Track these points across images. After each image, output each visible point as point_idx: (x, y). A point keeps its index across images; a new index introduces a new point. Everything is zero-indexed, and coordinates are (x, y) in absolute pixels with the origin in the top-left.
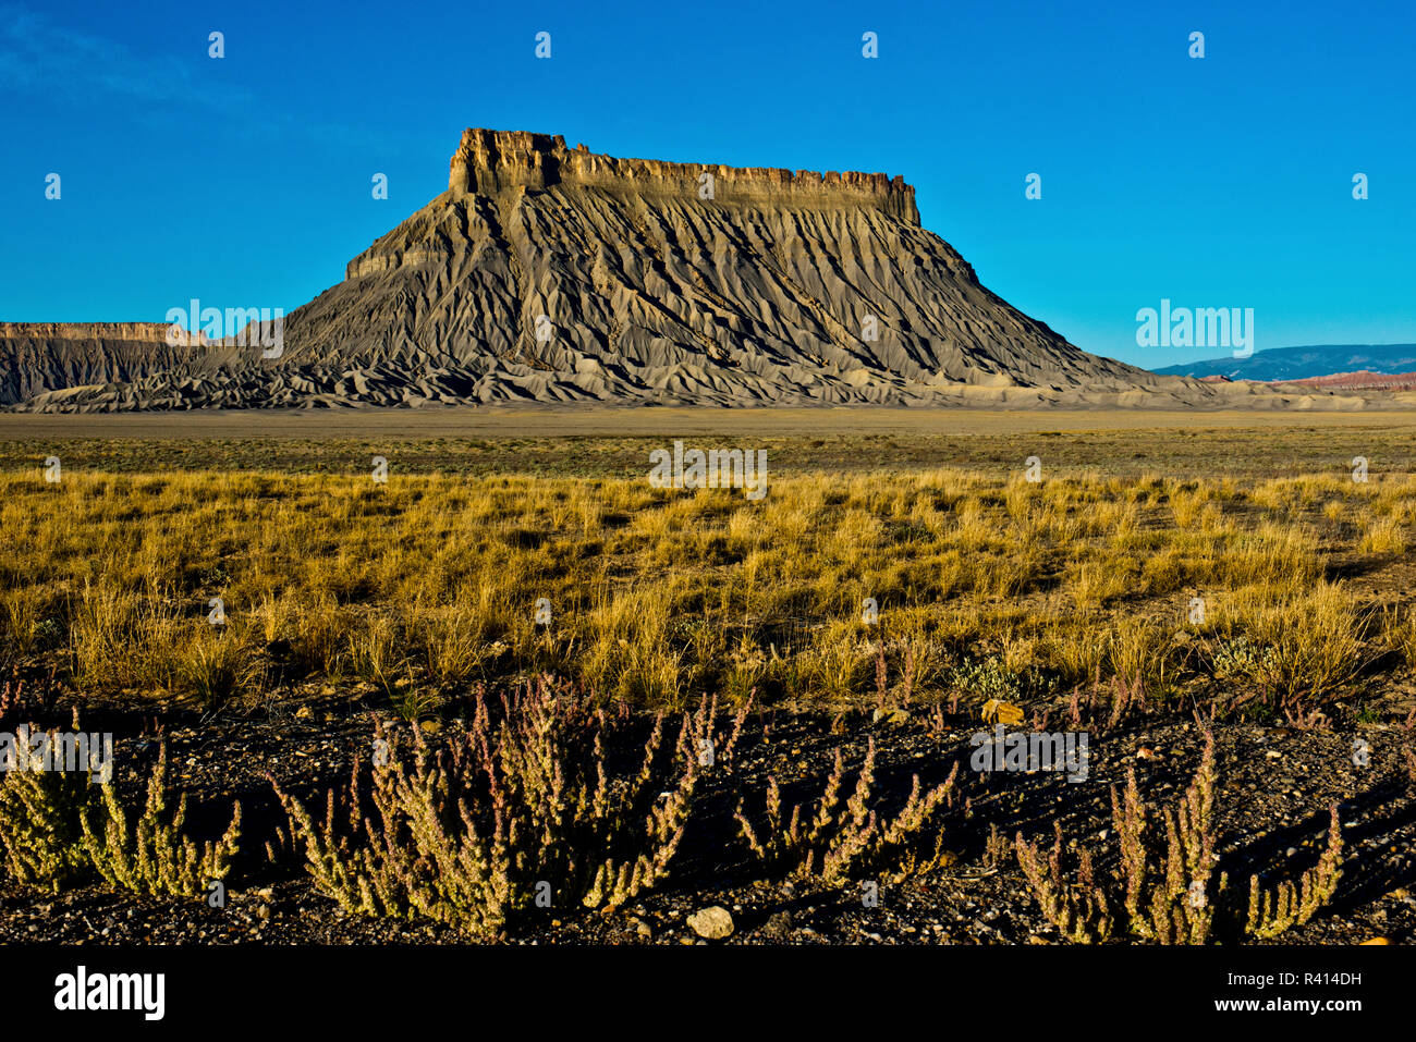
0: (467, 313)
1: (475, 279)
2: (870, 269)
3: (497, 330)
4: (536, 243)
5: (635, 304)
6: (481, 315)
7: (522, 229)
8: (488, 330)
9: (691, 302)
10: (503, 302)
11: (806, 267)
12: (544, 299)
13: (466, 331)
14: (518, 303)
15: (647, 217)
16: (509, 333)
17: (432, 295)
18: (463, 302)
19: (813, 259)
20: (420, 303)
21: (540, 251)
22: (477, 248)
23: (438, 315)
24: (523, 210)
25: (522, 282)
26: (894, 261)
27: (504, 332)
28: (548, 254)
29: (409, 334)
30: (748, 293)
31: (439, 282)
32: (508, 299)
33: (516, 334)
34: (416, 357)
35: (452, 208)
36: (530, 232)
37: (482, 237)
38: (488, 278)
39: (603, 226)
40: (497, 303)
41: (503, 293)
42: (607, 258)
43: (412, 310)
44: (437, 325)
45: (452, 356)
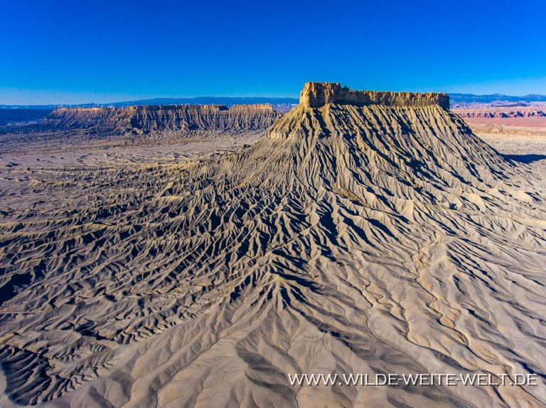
0: (317, 165)
1: (318, 148)
2: (443, 131)
3: (329, 173)
4: (337, 130)
5: (376, 157)
6: (323, 166)
7: (331, 123)
8: (325, 173)
9: (394, 154)
10: (329, 159)
11: (422, 131)
12: (344, 157)
13: (317, 175)
14: (334, 158)
15: (369, 114)
16: (333, 173)
17: (302, 155)
18: (314, 159)
19: (424, 128)
20: (298, 159)
21: (338, 134)
22: (316, 133)
23: (305, 165)
24: (330, 115)
25: (334, 147)
26: (450, 128)
27: (332, 174)
28: (341, 134)
29: (296, 174)
30: (408, 145)
31: (304, 149)
32: (331, 157)
33: (336, 174)
34: (300, 188)
35: (305, 115)
36: (334, 125)
37: (317, 127)
38: (322, 147)
39: (356, 119)
40: (327, 159)
41: (328, 153)
42: (361, 134)
43: (295, 162)
44: (306, 171)
45: (314, 187)
